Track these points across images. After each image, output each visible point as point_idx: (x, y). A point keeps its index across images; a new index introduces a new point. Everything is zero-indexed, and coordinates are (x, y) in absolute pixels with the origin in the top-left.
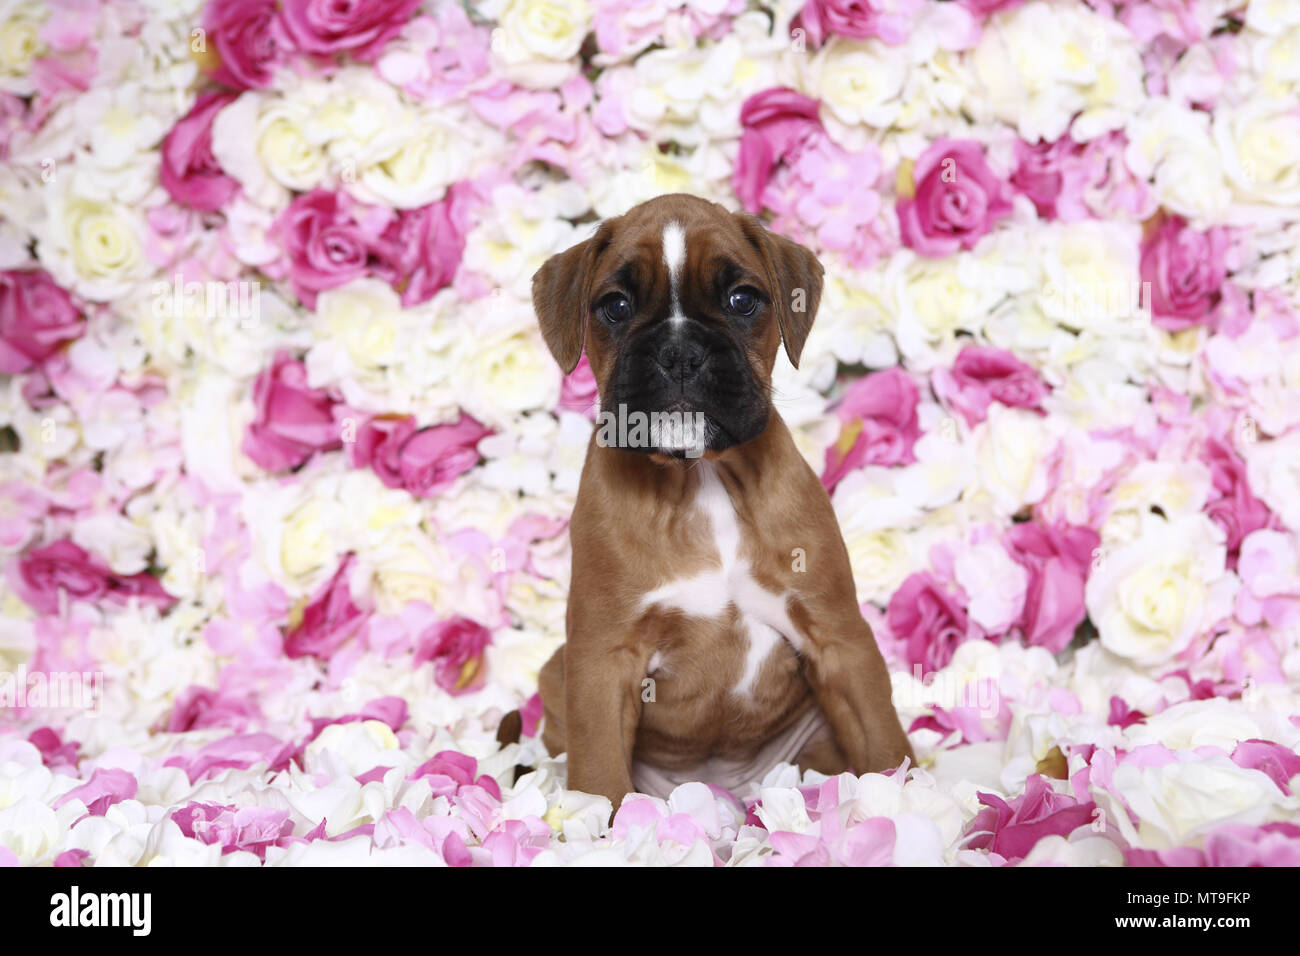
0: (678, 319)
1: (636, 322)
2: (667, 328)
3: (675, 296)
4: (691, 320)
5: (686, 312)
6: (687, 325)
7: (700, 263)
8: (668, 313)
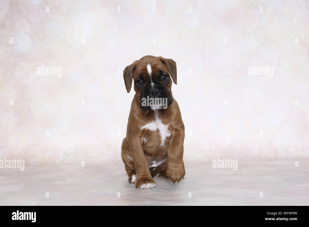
0: (152, 84)
1: (144, 85)
2: (151, 86)
3: (151, 79)
4: (155, 84)
5: (154, 82)
6: (154, 85)
7: (155, 72)
8: (151, 83)
